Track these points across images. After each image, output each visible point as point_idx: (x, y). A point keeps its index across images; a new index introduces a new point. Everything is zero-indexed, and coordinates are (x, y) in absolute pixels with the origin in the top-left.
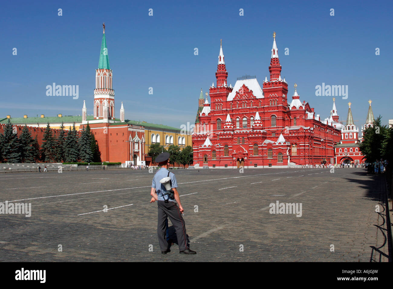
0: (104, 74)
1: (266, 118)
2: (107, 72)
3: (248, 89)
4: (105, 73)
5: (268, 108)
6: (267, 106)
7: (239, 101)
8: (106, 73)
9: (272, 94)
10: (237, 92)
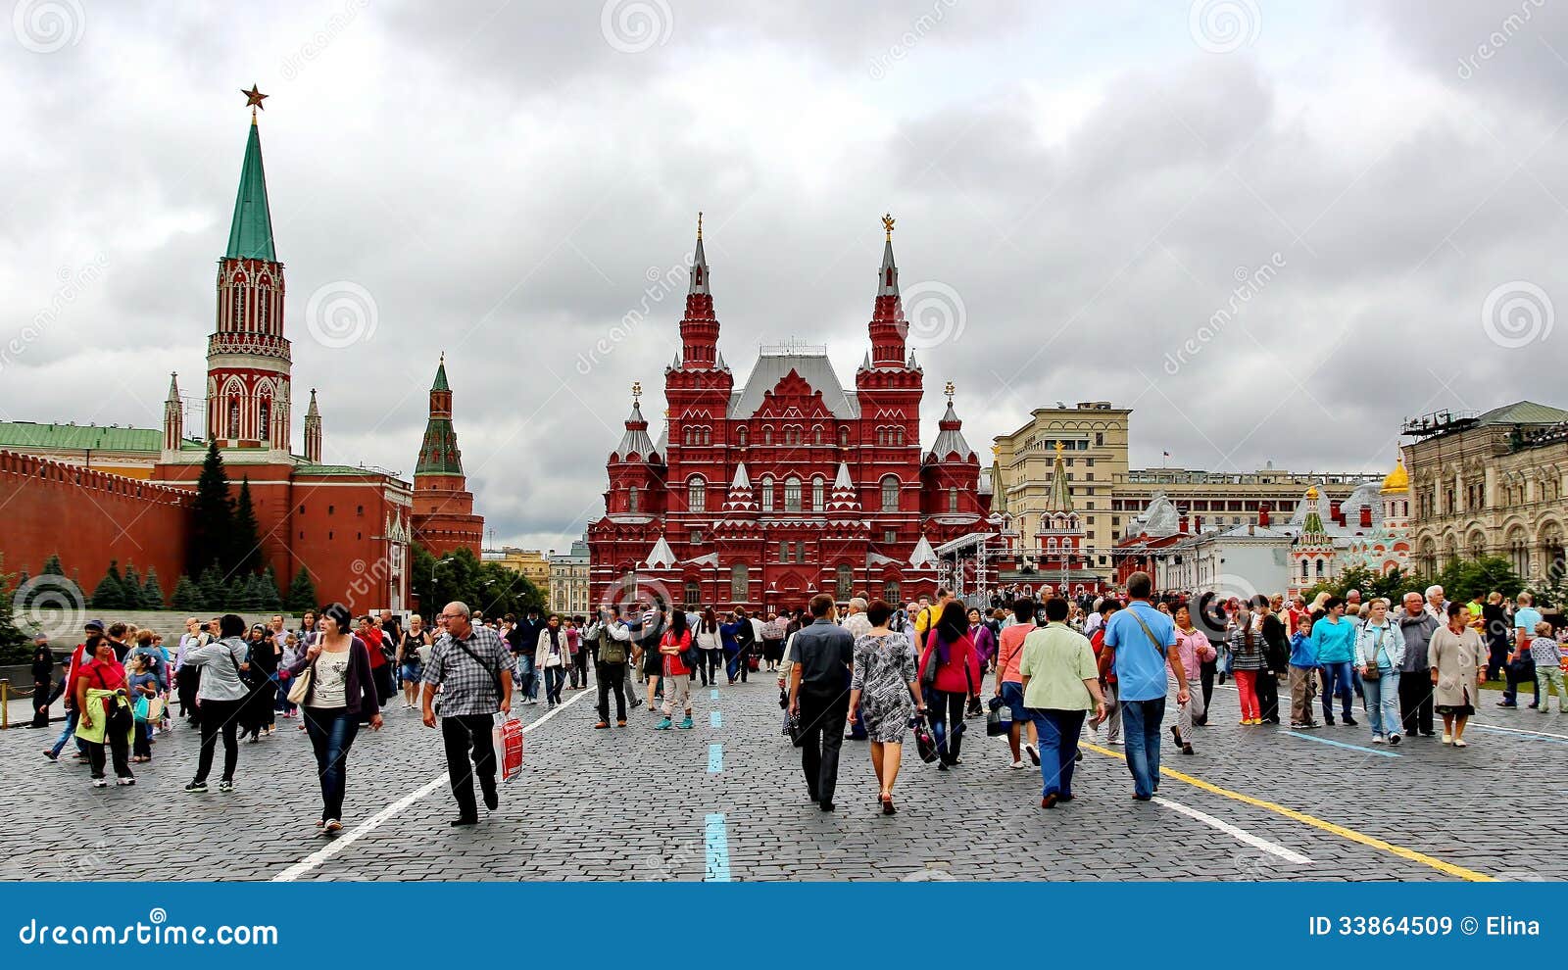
0: (261, 281)
1: (867, 484)
2: (273, 273)
3: (807, 387)
4: (268, 276)
5: (876, 453)
6: (871, 446)
7: (773, 422)
8: (271, 276)
9: (886, 411)
10: (768, 392)
